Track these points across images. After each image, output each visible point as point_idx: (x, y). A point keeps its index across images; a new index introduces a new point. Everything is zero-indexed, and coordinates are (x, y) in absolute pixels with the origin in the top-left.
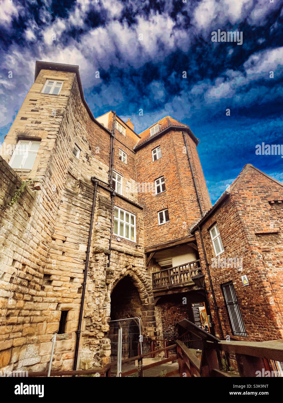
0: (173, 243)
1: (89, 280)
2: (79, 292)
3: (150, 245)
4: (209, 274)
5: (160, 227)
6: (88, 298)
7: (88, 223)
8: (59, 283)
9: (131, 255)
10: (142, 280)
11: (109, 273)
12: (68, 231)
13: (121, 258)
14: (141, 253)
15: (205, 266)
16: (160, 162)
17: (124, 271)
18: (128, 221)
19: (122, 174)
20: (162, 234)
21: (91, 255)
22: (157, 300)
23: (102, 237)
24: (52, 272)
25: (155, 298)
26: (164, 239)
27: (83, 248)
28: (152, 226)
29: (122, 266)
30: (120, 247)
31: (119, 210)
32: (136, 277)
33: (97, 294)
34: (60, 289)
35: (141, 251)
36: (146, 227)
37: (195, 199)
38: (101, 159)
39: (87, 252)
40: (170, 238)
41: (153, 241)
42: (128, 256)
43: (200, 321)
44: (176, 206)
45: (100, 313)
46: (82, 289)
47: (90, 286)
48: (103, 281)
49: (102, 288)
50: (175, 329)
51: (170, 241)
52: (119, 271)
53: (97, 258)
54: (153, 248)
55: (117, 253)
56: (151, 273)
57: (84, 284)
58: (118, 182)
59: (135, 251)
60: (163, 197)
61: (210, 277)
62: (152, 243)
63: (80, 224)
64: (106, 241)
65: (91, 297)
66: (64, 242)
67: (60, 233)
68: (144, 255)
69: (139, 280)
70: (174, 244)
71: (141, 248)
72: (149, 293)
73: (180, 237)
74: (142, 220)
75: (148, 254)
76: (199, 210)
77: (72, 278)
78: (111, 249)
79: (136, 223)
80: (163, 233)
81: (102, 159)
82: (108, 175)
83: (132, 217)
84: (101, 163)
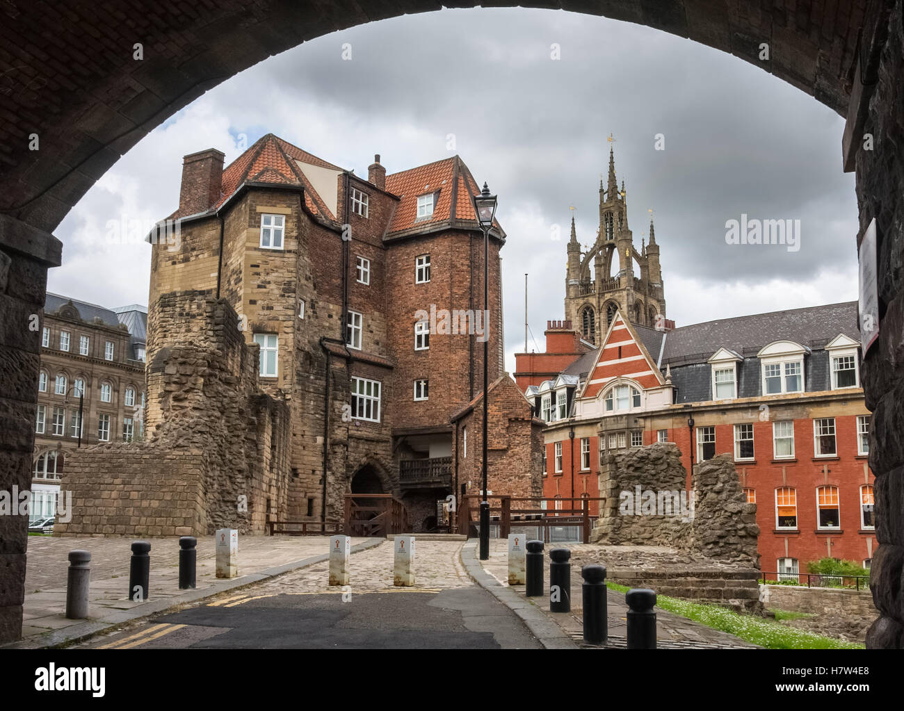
0: (429, 429)
1: (328, 473)
2: (320, 484)
3: (400, 426)
4: (456, 473)
5: (415, 404)
6: (330, 489)
7: (323, 411)
8: (304, 476)
9: (372, 441)
10: (386, 470)
11: (348, 467)
12: (305, 424)
13: (361, 446)
14: (386, 437)
15: (455, 465)
16: (426, 291)
17: (364, 460)
18: (369, 393)
19: (360, 309)
20: (417, 415)
21: (328, 447)
22: (404, 493)
23: (340, 427)
24: (298, 466)
25: (402, 491)
26: (418, 422)
27: (320, 440)
28: (404, 400)
29: (361, 455)
30: (359, 433)
31: (358, 379)
32: (378, 466)
33: (337, 486)
34: (305, 481)
35: (386, 434)
36: (395, 399)
37: (467, 372)
38: (331, 299)
39: (325, 444)
40: (426, 422)
41: (404, 421)
42: (369, 443)
43: (442, 516)
44: (440, 379)
45: (341, 502)
46: (324, 481)
47: (331, 479)
48: (343, 474)
49: (342, 480)
50: (423, 524)
51: (425, 426)
52: (358, 462)
53: (336, 450)
54: (403, 431)
55: (356, 440)
56: (399, 460)
57: (324, 477)
58: (356, 327)
59: (377, 435)
60: (424, 358)
61: (457, 476)
62: (402, 424)
63: (315, 413)
64: (343, 430)
65: (331, 488)
66: (302, 435)
67: (299, 428)
68: (391, 438)
69: (381, 469)
70: (429, 432)
71: (388, 428)
72: (395, 485)
73: (438, 423)
74: (391, 387)
75: (395, 438)
76: (469, 388)
77: (314, 471)
78: (350, 437)
79: (382, 394)
80: (418, 413)
81: (332, 296)
82: (339, 322)
83: (376, 385)
84: (331, 306)
